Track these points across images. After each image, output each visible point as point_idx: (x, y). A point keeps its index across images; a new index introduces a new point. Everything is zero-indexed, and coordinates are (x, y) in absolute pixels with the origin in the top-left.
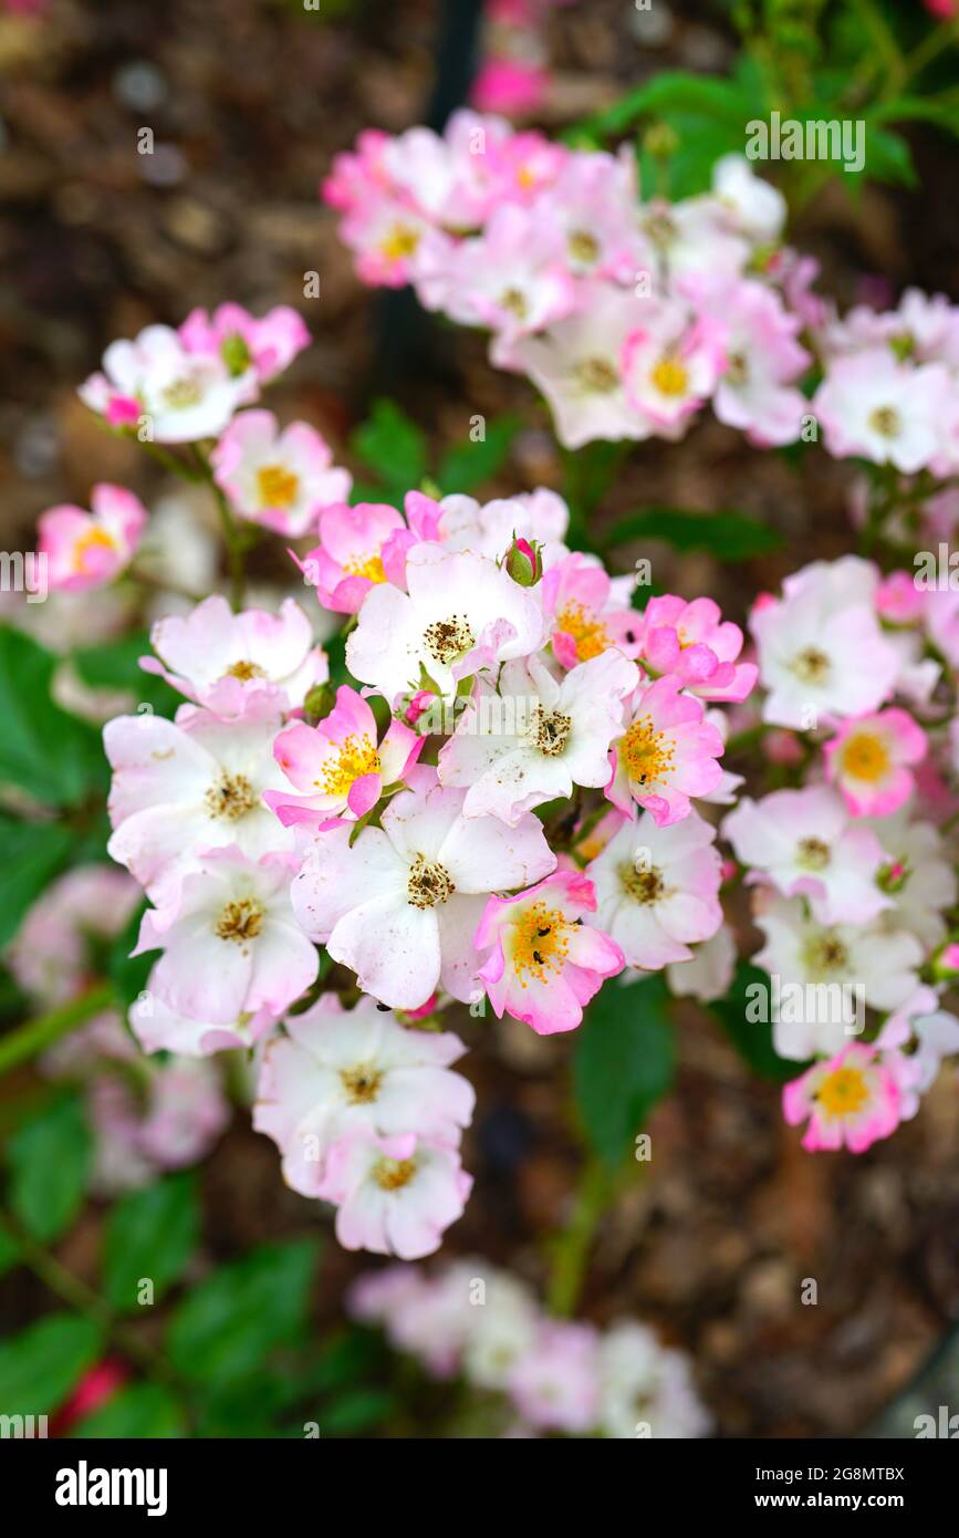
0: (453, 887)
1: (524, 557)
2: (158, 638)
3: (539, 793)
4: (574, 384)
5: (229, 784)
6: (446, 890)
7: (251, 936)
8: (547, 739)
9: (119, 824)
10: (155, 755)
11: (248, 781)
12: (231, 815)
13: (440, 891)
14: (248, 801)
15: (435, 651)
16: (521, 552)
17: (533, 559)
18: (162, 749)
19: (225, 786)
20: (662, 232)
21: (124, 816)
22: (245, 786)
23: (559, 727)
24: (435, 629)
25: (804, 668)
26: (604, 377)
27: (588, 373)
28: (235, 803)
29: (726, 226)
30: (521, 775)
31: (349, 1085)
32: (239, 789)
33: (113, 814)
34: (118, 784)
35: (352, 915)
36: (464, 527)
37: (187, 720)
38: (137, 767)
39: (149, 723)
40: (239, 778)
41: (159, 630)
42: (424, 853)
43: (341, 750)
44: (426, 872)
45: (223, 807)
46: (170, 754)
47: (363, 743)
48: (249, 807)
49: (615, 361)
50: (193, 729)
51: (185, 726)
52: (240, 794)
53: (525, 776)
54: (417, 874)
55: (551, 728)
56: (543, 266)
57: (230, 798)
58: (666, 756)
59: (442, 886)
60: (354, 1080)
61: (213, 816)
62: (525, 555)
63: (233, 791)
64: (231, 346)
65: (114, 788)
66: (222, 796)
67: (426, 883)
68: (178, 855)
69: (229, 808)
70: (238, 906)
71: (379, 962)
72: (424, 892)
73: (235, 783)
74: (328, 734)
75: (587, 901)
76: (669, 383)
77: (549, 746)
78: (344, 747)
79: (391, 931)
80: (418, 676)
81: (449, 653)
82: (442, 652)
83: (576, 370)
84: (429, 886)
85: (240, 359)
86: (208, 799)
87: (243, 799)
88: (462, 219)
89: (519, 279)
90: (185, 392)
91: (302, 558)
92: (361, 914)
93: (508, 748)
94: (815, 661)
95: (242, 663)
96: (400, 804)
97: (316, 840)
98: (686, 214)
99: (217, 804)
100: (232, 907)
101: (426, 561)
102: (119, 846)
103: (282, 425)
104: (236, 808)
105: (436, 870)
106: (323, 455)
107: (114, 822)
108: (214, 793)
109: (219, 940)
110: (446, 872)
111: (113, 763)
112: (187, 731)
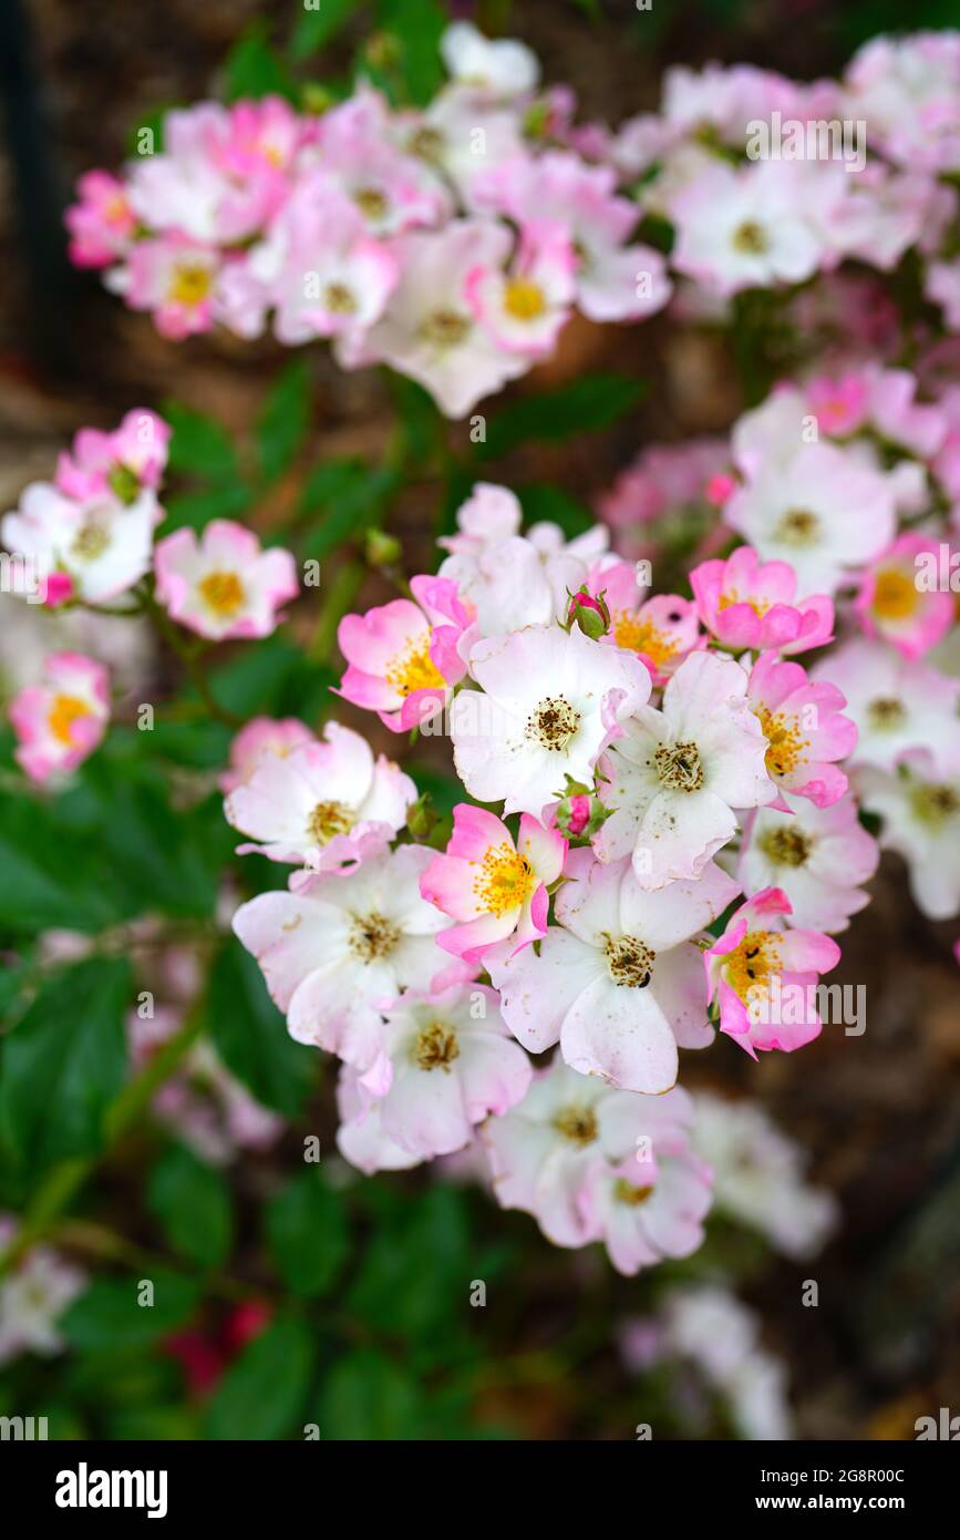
0: (653, 953)
1: (590, 611)
2: (234, 817)
3: (716, 840)
4: (426, 350)
5: (367, 927)
6: (648, 958)
7: (454, 1057)
8: (684, 776)
9: (287, 1008)
10: (286, 928)
11: (383, 917)
12: (383, 954)
13: (644, 962)
14: (392, 933)
15: (547, 742)
16: (585, 607)
17: (598, 608)
18: (290, 920)
19: (364, 931)
20: (427, 144)
21: (288, 996)
22: (383, 922)
23: (689, 758)
24: (536, 720)
25: (792, 534)
26: (450, 327)
27: (436, 331)
28: (382, 943)
29: (484, 105)
30: (673, 820)
31: (570, 1134)
32: (379, 928)
33: (278, 1001)
34: (267, 970)
35: (570, 1020)
36: (471, 584)
37: (302, 886)
38: (274, 947)
39: (267, 901)
40: (373, 917)
41: (231, 809)
42: (608, 931)
43: (484, 866)
44: (622, 950)
45: (373, 952)
46: (299, 920)
47: (502, 852)
48: (395, 940)
49: (463, 308)
50: (311, 888)
51: (301, 891)
52: (383, 932)
53: (676, 820)
54: (615, 956)
55: (683, 763)
56: (348, 246)
57: (376, 940)
58: (794, 733)
59: (644, 958)
60: (573, 1127)
61: (367, 963)
62: (591, 608)
63: (375, 932)
64: (118, 478)
65: (268, 976)
66: (367, 941)
67: (627, 962)
68: (348, 1009)
69: (379, 951)
70: (431, 1037)
71: (614, 1052)
72: (629, 971)
73: (372, 924)
74: (459, 854)
75: (778, 908)
76: (525, 307)
77: (689, 782)
78: (485, 862)
79: (610, 1017)
80: (564, 784)
81: (562, 739)
82: (554, 741)
83: (422, 333)
84: (632, 965)
85: (128, 485)
86: (353, 948)
87: (387, 935)
88: (234, 232)
89: (334, 272)
90: (91, 539)
91: (339, 687)
92: (577, 1014)
93: (646, 798)
94: (801, 522)
95: (321, 807)
96: (569, 896)
97: (506, 964)
98: (442, 113)
99: (367, 950)
100: (426, 1040)
101: (490, 654)
102: (299, 1029)
103: (199, 533)
104: (386, 948)
105: (633, 945)
106: (249, 542)
107: (281, 1007)
108: (357, 941)
109: (425, 1073)
110: (642, 943)
111: (255, 953)
112: (305, 894)
